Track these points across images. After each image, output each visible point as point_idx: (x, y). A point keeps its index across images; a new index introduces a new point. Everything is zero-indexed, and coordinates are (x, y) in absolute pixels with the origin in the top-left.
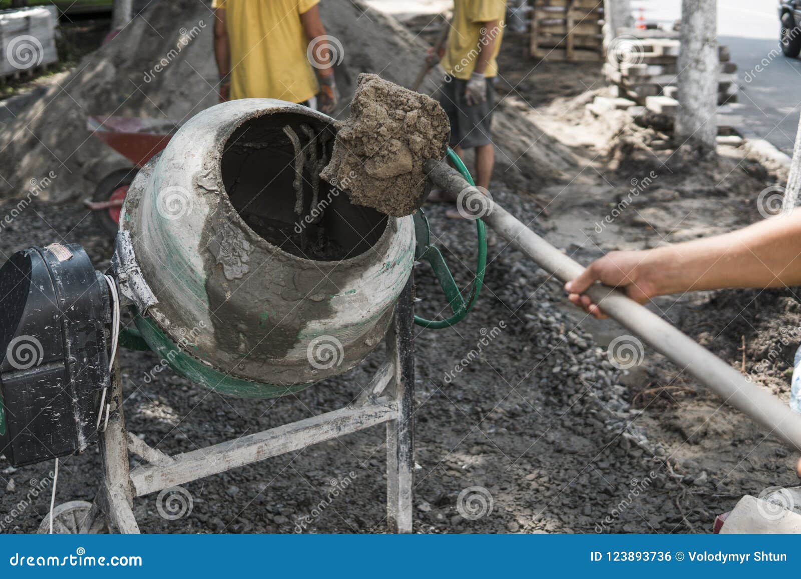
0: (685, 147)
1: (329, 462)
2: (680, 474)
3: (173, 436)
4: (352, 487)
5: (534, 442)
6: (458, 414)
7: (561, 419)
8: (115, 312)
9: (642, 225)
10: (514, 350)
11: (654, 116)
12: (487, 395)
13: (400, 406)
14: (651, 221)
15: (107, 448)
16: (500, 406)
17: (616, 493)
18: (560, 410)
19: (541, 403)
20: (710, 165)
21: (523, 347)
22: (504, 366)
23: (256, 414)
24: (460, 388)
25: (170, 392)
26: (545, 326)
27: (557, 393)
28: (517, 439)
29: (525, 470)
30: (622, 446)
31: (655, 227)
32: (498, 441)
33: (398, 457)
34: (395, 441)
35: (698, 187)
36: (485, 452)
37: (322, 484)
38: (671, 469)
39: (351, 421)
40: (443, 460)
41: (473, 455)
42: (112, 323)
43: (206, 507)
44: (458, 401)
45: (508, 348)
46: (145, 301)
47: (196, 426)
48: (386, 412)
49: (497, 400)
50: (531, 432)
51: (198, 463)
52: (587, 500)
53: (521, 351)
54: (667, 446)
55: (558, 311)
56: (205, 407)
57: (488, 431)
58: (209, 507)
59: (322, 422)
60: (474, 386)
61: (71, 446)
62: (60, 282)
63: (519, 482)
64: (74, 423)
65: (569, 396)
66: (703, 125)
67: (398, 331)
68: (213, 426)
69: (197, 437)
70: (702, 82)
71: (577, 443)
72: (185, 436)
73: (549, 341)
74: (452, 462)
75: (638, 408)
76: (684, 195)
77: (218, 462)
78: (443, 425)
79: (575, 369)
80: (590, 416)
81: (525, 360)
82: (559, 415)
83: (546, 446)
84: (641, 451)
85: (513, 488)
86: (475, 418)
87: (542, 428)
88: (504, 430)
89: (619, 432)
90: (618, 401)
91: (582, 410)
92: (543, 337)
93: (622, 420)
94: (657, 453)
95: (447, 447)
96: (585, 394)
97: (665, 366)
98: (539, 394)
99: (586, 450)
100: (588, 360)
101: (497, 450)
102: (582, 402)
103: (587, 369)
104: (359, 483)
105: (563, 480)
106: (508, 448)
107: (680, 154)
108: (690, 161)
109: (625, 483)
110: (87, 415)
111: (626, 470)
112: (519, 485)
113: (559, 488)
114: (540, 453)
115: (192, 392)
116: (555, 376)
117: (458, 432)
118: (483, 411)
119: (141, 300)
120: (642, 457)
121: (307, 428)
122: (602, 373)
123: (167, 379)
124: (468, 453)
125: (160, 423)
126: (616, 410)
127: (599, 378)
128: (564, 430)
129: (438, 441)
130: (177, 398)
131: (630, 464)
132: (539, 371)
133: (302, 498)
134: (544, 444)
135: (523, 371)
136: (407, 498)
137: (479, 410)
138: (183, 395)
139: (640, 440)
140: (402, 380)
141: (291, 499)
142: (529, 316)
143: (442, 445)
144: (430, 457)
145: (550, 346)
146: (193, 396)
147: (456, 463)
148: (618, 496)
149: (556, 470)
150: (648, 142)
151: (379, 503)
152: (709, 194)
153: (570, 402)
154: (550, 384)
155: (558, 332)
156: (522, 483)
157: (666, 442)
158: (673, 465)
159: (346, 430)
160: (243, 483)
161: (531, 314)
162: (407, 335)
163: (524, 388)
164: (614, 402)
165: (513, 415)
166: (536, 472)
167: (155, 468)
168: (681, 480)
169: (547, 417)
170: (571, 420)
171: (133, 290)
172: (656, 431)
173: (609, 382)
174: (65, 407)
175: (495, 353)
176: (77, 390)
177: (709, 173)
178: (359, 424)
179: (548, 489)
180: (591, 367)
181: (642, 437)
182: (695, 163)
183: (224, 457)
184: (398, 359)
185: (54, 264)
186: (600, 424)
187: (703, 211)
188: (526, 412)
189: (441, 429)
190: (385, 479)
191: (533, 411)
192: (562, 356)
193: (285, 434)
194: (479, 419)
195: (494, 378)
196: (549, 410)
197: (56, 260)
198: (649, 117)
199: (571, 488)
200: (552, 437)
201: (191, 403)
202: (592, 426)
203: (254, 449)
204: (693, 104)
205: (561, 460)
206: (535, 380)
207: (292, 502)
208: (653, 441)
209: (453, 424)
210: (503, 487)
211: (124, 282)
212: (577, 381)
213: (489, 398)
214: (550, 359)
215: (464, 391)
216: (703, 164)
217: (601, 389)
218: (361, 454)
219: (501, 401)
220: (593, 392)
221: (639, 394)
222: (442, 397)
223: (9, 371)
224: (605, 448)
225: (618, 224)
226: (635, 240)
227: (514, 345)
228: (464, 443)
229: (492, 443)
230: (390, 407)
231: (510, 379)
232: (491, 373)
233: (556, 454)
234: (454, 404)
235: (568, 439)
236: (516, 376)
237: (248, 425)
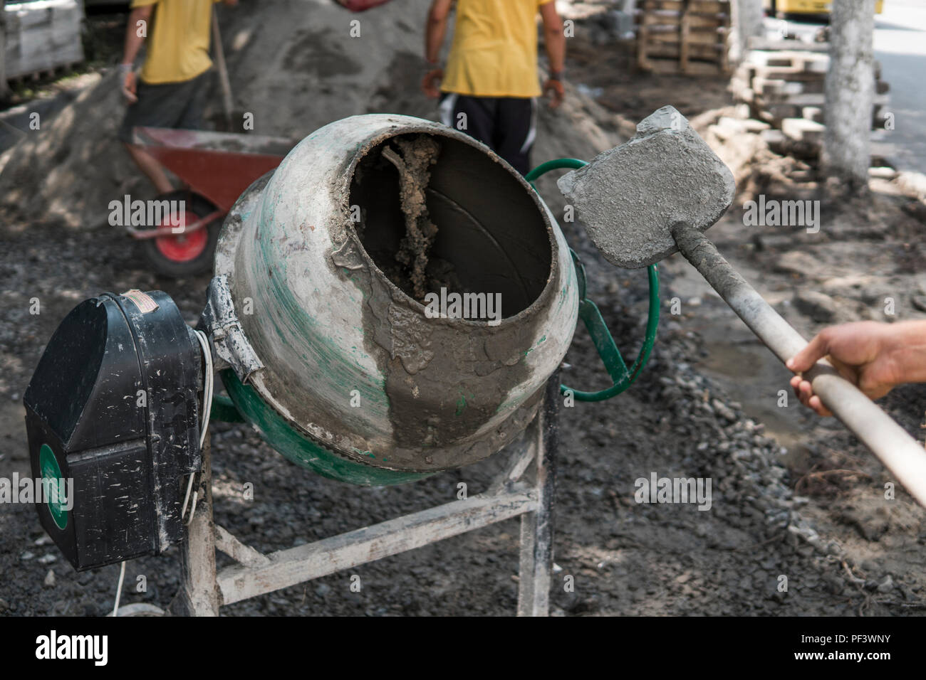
0: (833, 180)
1: (438, 556)
2: (860, 578)
3: (246, 520)
4: (469, 588)
5: (681, 533)
6: (588, 497)
8: (207, 377)
9: (787, 272)
10: (650, 421)
11: (795, 142)
12: (621, 476)
13: (540, 496)
14: (797, 267)
15: (191, 546)
17: (786, 601)
20: (863, 202)
21: (661, 417)
22: (640, 440)
24: (588, 467)
25: (240, 464)
26: (687, 392)
27: (704, 474)
28: (661, 531)
29: (675, 570)
30: (789, 542)
31: (801, 275)
32: (639, 533)
33: (535, 557)
34: (531, 537)
35: (849, 227)
36: (624, 547)
37: (430, 584)
38: (849, 572)
39: (483, 513)
40: (576, 556)
41: (610, 550)
42: (203, 391)
43: (291, 610)
44: (588, 483)
45: (643, 418)
46: (248, 365)
47: (273, 508)
48: (524, 502)
50: (676, 522)
51: (299, 564)
52: (752, 608)
53: (658, 422)
54: (840, 543)
55: (698, 374)
56: (283, 484)
57: (626, 520)
58: (295, 610)
59: (448, 514)
60: (606, 465)
61: (150, 545)
62: (142, 340)
63: (669, 585)
65: (721, 479)
66: (855, 154)
68: (294, 508)
69: (275, 522)
70: (854, 104)
71: (734, 537)
72: (260, 520)
73: (692, 411)
74: (586, 559)
75: (802, 495)
76: (833, 237)
77: (323, 562)
78: (571, 512)
79: (725, 446)
80: (747, 504)
81: (664, 434)
83: (697, 540)
84: (812, 548)
85: (663, 593)
86: (608, 503)
87: (691, 518)
88: (643, 520)
89: (783, 524)
90: (778, 485)
91: (736, 496)
92: (684, 406)
93: (786, 510)
94: (831, 551)
95: (579, 540)
96: (739, 477)
97: (829, 444)
98: (682, 475)
99: (745, 546)
100: (739, 435)
101: (638, 544)
102: (736, 486)
103: (740, 447)
104: (476, 582)
105: (721, 584)
106: (651, 543)
107: (827, 188)
108: (839, 197)
109: (795, 588)
110: (171, 507)
111: (795, 572)
112: (669, 589)
113: (717, 593)
114: (690, 549)
115: (265, 465)
116: (702, 454)
117: (590, 521)
118: (619, 496)
119: (242, 364)
120: (813, 556)
121: (430, 521)
122: (757, 451)
123: (235, 448)
124: (604, 547)
125: (229, 504)
126: (777, 497)
127: (754, 457)
128: (716, 521)
129: (567, 531)
130: (248, 472)
131: (800, 564)
132: (682, 447)
133: (408, 600)
134: (694, 538)
135: (663, 446)
136: (543, 606)
137: (613, 493)
138: (254, 468)
139: (809, 536)
140: (544, 463)
141: (395, 603)
142: (666, 380)
143: (572, 537)
145: (693, 417)
146: (268, 469)
147: (591, 559)
148: (789, 604)
149: (712, 571)
150: (787, 172)
151: (502, 608)
152: (862, 237)
153: (721, 487)
154: (695, 464)
155: (701, 399)
156: (672, 586)
157: (840, 538)
158: (851, 566)
159: (476, 525)
161: (668, 377)
162: (552, 408)
163: (666, 467)
164: (774, 487)
166: (688, 572)
167: (247, 569)
168: (863, 586)
170: (725, 509)
171: (231, 350)
172: (826, 523)
173: (765, 461)
174: (144, 497)
175: (627, 424)
176: (160, 475)
177: (862, 211)
178: (491, 517)
179: (704, 594)
180: (744, 444)
181: (811, 531)
182: (846, 199)
183: (331, 557)
184: (541, 438)
185: (135, 318)
186: (759, 515)
187: (858, 257)
189: (568, 516)
190: (516, 582)
192: (708, 430)
193: (403, 529)
194: (613, 505)
195: (628, 455)
197: (137, 311)
198: (789, 143)
199: (731, 593)
200: (703, 528)
201: (266, 478)
202: (749, 516)
203: (366, 547)
204: (843, 130)
205: (717, 558)
206: (677, 458)
207: (397, 606)
208: (824, 536)
209: (583, 511)
210: (650, 591)
211: (219, 341)
212: (728, 461)
213: (622, 480)
214: (694, 432)
215: (593, 470)
216: (854, 201)
217: (757, 471)
220: (748, 474)
221: (802, 479)
222: (567, 477)
223: (78, 451)
224: (769, 544)
225: (757, 269)
226: (780, 289)
227: (649, 415)
228: (598, 534)
229: (633, 535)
230: (528, 495)
231: (646, 458)
232: (624, 450)
233: (709, 551)
234: (582, 486)
235: (722, 533)
236: (653, 453)
237: (337, 508)
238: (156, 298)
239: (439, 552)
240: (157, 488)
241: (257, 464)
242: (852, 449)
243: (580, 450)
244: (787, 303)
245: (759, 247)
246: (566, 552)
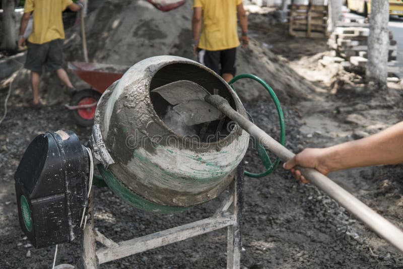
0: (371, 83)
1: (194, 245)
2: (377, 255)
3: (113, 229)
4: (207, 258)
5: (300, 235)
6: (260, 220)
7: (313, 224)
8: (91, 167)
9: (350, 123)
10: (288, 187)
11: (355, 67)
12: (275, 211)
13: (236, 218)
14: (355, 121)
15: (85, 239)
16: (282, 216)
17: (344, 265)
18: (313, 219)
19: (302, 215)
20: (384, 93)
21: (293, 185)
22: (283, 195)
24: (260, 207)
25: (111, 206)
27: (311, 210)
28: (291, 234)
29: (296, 251)
30: (346, 238)
31: (357, 124)
32: (282, 235)
33: (234, 244)
34: (232, 236)
35: (378, 103)
36: (275, 241)
37: (191, 257)
38: (372, 252)
39: (210, 226)
40: (254, 245)
41: (269, 242)
42: (89, 174)
44: (260, 214)
45: (285, 186)
46: (108, 162)
47: (125, 224)
48: (228, 221)
49: (280, 213)
50: (298, 230)
51: (131, 247)
52: (329, 267)
53: (292, 188)
54: (368, 239)
56: (129, 214)
57: (276, 230)
59: (195, 226)
60: (268, 206)
61: (67, 238)
62: (63, 151)
63: (293, 257)
64: (69, 226)
65: (318, 212)
66: (380, 72)
67: (236, 179)
68: (133, 224)
69: (125, 230)
70: (380, 50)
71: (323, 237)
72: (119, 229)
74: (258, 246)
75: (352, 219)
76: (371, 108)
77: (142, 246)
78: (252, 226)
79: (320, 198)
80: (328, 222)
81: (294, 193)
82: (312, 222)
83: (307, 238)
84: (356, 242)
85: (291, 261)
86: (269, 222)
87: (304, 229)
88: (284, 229)
89: (344, 231)
90: (342, 215)
91: (324, 220)
93: (345, 225)
94: (364, 243)
95: (255, 238)
96: (325, 211)
97: (366, 197)
98: (301, 210)
99: (327, 241)
101: (281, 240)
102: (324, 215)
103: (326, 198)
104: (210, 256)
105: (316, 257)
106: (287, 239)
107: (369, 87)
108: (374, 90)
109: (348, 259)
110: (76, 222)
111: (348, 252)
112: (293, 259)
113: (314, 261)
114: (303, 242)
115: (122, 206)
116: (310, 201)
117: (260, 230)
118: (273, 219)
119: (105, 161)
120: (357, 245)
121: (188, 229)
123: (109, 199)
124: (266, 241)
125: (106, 222)
126: (342, 220)
127: (332, 203)
128: (315, 230)
129: (250, 234)
130: (114, 209)
131: (350, 249)
132: (301, 198)
133: (181, 264)
134: (305, 237)
135: (293, 198)
136: (237, 266)
137: (271, 218)
138: (117, 207)
139: (355, 236)
140: (237, 204)
143: (253, 237)
144: (246, 243)
146: (123, 208)
147: (260, 246)
149: (312, 252)
150: (352, 80)
151: (222, 268)
152: (384, 107)
153: (318, 215)
154: (307, 205)
156: (295, 258)
157: (369, 237)
158: (373, 249)
159: (207, 230)
162: (241, 180)
163: (294, 207)
164: (341, 215)
165: (288, 221)
166: (302, 252)
167: (109, 249)
168: (377, 258)
169: (306, 223)
170: (319, 225)
171: (101, 156)
172: (363, 231)
173: (337, 204)
174: (64, 218)
175: (278, 189)
176: (71, 208)
177: (384, 96)
178: (214, 227)
179: (308, 261)
180: (328, 197)
181: (356, 234)
182: (377, 91)
183: (145, 244)
184: (236, 194)
185: (60, 142)
186: (333, 227)
187: (381, 116)
188: (295, 220)
189: (252, 228)
190: (226, 256)
191: (299, 219)
192: (313, 191)
193: (176, 232)
194: (271, 223)
195: (278, 202)
196: (307, 220)
197: (61, 139)
198: (352, 67)
199: (320, 261)
200: (309, 233)
201: (122, 212)
202: (330, 228)
203: (160, 240)
204: (376, 61)
205: (315, 246)
206: (299, 203)
208: (362, 237)
209: (258, 225)
210: (285, 260)
211: (96, 152)
212: (321, 204)
213: (276, 212)
214: (307, 192)
215: (263, 208)
216: (380, 92)
217: (333, 208)
218: (210, 241)
219: (282, 214)
220: (330, 210)
222: (252, 211)
223: (35, 198)
224: (337, 240)
225: (338, 122)
226: (347, 130)
227: (288, 185)
228: (264, 235)
229: (279, 236)
230: (230, 218)
231: (286, 203)
232: (277, 199)
233: (312, 243)
234: (258, 215)
235: (317, 235)
236: (289, 201)
237: (152, 224)
238: (69, 134)
239: (194, 243)
240: (69, 214)
241: (119, 206)
242: (375, 199)
243: (257, 199)
244: (349, 136)
245: (339, 112)
246: (250, 243)
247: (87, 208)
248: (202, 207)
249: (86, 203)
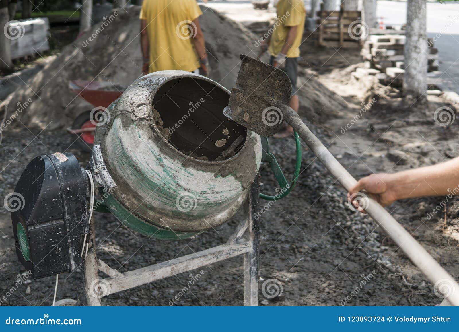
0: (409, 97)
1: (210, 277)
2: (410, 283)
3: (121, 262)
4: (223, 291)
5: (326, 264)
6: (283, 249)
7: (341, 252)
8: (91, 191)
9: (386, 141)
10: (314, 213)
11: (391, 79)
12: (299, 239)
13: (252, 245)
14: (390, 139)
15: (87, 269)
16: (307, 245)
17: (374, 294)
18: (341, 247)
19: (329, 243)
20: (423, 107)
21: (319, 211)
22: (309, 222)
23: (167, 250)
24: (283, 234)
25: (118, 237)
26: (332, 199)
27: (338, 237)
28: (317, 264)
29: (322, 281)
30: (376, 267)
31: (392, 142)
32: (306, 265)
33: (250, 274)
34: (248, 264)
35: (417, 119)
36: (298, 271)
37: (206, 289)
38: (405, 280)
39: (224, 253)
40: (275, 276)
41: (292, 272)
42: (90, 197)
44: (283, 242)
45: (310, 211)
46: (109, 185)
47: (133, 257)
48: (244, 248)
49: (305, 241)
50: (324, 259)
51: (137, 277)
52: (357, 298)
53: (318, 213)
54: (402, 267)
55: (339, 191)
56: (138, 246)
57: (300, 259)
59: (207, 254)
60: (292, 233)
61: (67, 267)
62: (61, 174)
63: (318, 288)
64: (68, 254)
65: (346, 239)
66: (419, 84)
67: (250, 202)
68: (143, 256)
69: (134, 263)
70: (418, 60)
71: (351, 266)
72: (127, 262)
73: (334, 208)
74: (280, 277)
75: (385, 246)
76: (409, 124)
77: (149, 276)
78: (274, 256)
79: (349, 223)
80: (358, 250)
81: (320, 219)
82: (340, 250)
83: (333, 267)
84: (388, 270)
85: (314, 291)
86: (292, 251)
87: (331, 257)
88: (309, 258)
89: (374, 259)
90: (374, 241)
91: (353, 247)
92: (330, 205)
93: (377, 252)
94: (397, 271)
95: (277, 268)
96: (355, 238)
98: (329, 238)
99: (356, 269)
100: (356, 218)
101: (305, 270)
102: (353, 242)
103: (356, 224)
104: (227, 288)
105: (343, 287)
106: (311, 269)
107: (406, 101)
108: (412, 105)
109: (379, 288)
110: (76, 250)
111: (379, 281)
112: (318, 290)
113: (341, 291)
114: (330, 271)
115: (130, 237)
116: (338, 227)
117: (283, 260)
118: (297, 248)
119: (106, 184)
120: (388, 273)
121: (199, 257)
122: (364, 226)
123: (116, 229)
124: (288, 271)
125: (113, 255)
126: (373, 247)
127: (362, 228)
128: (343, 258)
129: (272, 265)
130: (122, 241)
131: (381, 277)
132: (328, 225)
133: (195, 297)
135: (319, 225)
136: (255, 297)
137: (295, 247)
138: (125, 239)
139: (387, 264)
140: (253, 229)
141: (189, 298)
142: (322, 194)
143: (274, 267)
144: (267, 274)
145: (334, 210)
146: (131, 239)
147: (282, 277)
148: (375, 295)
149: (339, 281)
150: (388, 94)
151: (239, 300)
152: (423, 123)
153: (346, 242)
154: (334, 232)
155: (339, 202)
156: (320, 289)
157: (402, 265)
158: (406, 278)
159: (221, 258)
160: (161, 289)
161: (324, 192)
162: (255, 204)
163: (320, 235)
164: (372, 242)
165: (314, 250)
166: (328, 282)
167: (113, 280)
168: (411, 286)
169: (333, 251)
170: (347, 253)
171: (102, 178)
172: (396, 258)
173: (368, 230)
174: (63, 245)
175: (303, 214)
176: (70, 235)
177: (423, 111)
178: (228, 255)
179: (335, 292)
180: (358, 222)
181: (388, 262)
182: (415, 106)
183: (153, 274)
184: (251, 218)
185: (58, 164)
186: (363, 255)
187: (421, 133)
188: (321, 248)
189: (273, 258)
190: (243, 286)
191: (326, 247)
192: (341, 216)
193: (186, 260)
194: (294, 252)
195: (303, 229)
196: (335, 247)
197: (58, 161)
198: (388, 79)
199: (348, 291)
200: (336, 262)
201: (130, 243)
202: (359, 256)
203: (169, 269)
204: (413, 72)
205: (342, 276)
206: (326, 230)
208: (394, 264)
209: (280, 255)
210: (309, 291)
212: (350, 230)
213: (300, 240)
214: (335, 217)
215: (286, 236)
216: (419, 106)
217: (364, 235)
218: (227, 272)
219: (307, 242)
220: (359, 236)
221: (385, 238)
222: (273, 239)
223: (32, 224)
224: (367, 268)
225: (371, 141)
226: (382, 150)
227: (313, 210)
228: (286, 266)
229: (303, 266)
230: (246, 245)
231: (312, 230)
232: (301, 226)
233: (339, 272)
234: (280, 244)
235: (346, 264)
236: (315, 228)
237: (163, 256)
238: (67, 156)
239: (210, 275)
240: (69, 241)
241: (127, 237)
242: (410, 223)
243: (280, 227)
244: (383, 156)
245: (372, 130)
246: (271, 274)
247: (89, 235)
248: (218, 237)
249: (86, 230)
